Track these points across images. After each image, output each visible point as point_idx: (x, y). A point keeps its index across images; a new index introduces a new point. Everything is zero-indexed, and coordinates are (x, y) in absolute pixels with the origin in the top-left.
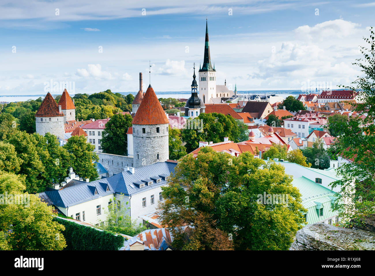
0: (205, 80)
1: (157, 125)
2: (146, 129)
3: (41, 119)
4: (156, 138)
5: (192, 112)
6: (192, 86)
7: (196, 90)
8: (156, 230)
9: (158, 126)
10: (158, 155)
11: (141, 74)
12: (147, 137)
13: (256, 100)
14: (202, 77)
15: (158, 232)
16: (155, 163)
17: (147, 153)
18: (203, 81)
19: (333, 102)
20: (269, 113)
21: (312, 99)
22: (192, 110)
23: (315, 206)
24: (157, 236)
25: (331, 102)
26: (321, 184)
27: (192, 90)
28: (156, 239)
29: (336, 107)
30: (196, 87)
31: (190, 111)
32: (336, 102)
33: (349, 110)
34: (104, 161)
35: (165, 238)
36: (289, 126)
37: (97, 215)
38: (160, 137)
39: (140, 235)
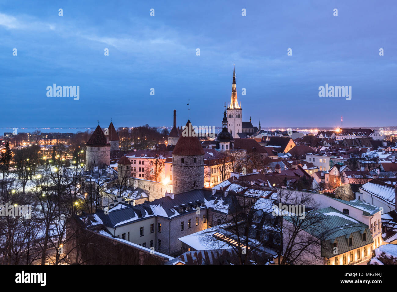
0: (232, 118)
1: (194, 155)
2: (184, 159)
3: (91, 148)
4: (193, 167)
5: (223, 145)
6: (223, 122)
7: (226, 126)
8: (196, 252)
9: (195, 157)
10: (195, 183)
11: (175, 111)
12: (186, 167)
13: (278, 136)
14: (229, 115)
15: (198, 254)
16: (191, 190)
17: (185, 181)
18: (231, 118)
19: (350, 138)
20: (291, 148)
21: (331, 136)
22: (222, 143)
23: (345, 235)
24: (197, 257)
25: (348, 139)
26: (348, 215)
27: (223, 125)
28: (196, 260)
29: (353, 143)
30: (226, 123)
31: (221, 144)
32: (353, 138)
33: (366, 147)
34: (145, 187)
35: (204, 260)
36: (310, 160)
37: (141, 236)
38: (197, 166)
39: (182, 256)
